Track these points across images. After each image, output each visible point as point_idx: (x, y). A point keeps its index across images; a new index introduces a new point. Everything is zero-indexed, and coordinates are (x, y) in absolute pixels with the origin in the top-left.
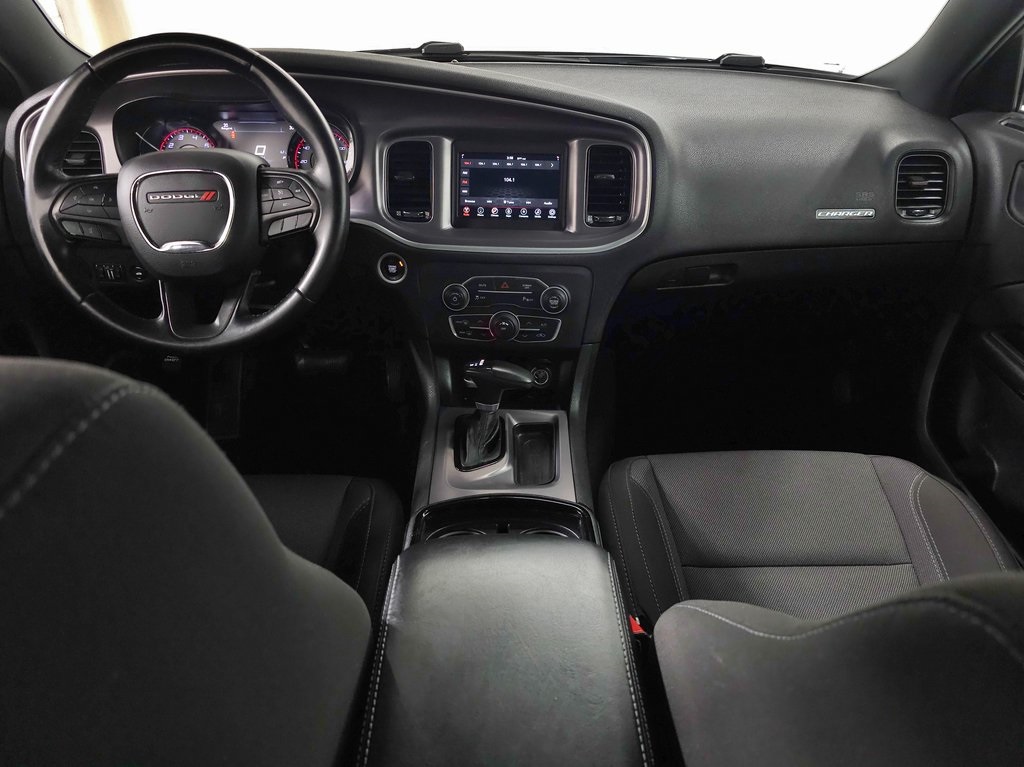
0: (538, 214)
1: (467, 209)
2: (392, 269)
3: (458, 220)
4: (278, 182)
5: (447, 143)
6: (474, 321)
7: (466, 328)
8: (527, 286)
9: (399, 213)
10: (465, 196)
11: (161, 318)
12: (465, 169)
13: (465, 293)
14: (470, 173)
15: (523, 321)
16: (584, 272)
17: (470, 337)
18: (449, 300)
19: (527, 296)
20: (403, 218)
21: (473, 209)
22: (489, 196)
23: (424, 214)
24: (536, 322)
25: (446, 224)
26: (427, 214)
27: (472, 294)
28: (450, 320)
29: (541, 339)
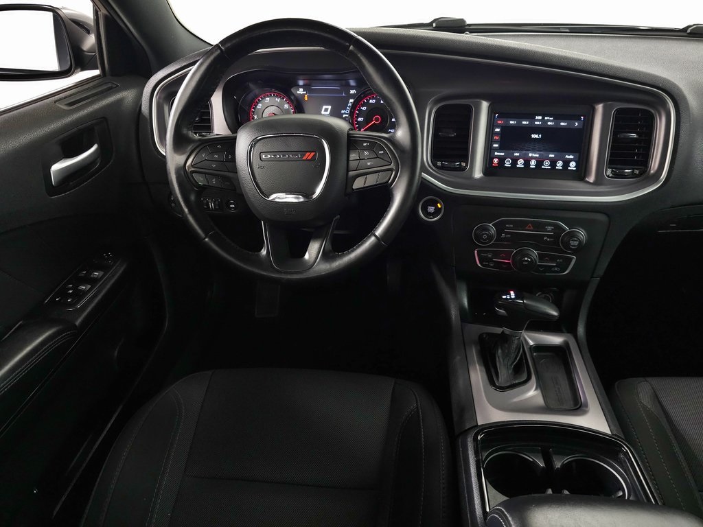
0: (559, 165)
1: (496, 161)
2: (431, 209)
3: (489, 170)
4: (365, 144)
5: (485, 105)
6: (496, 254)
7: (490, 260)
8: (550, 228)
9: (439, 164)
10: (496, 150)
11: (264, 252)
12: (498, 127)
13: (493, 230)
14: (501, 130)
15: (541, 257)
16: (601, 218)
17: (492, 267)
18: (478, 238)
19: (549, 236)
20: (443, 168)
21: (502, 160)
22: (517, 150)
23: (460, 164)
24: (552, 259)
25: (478, 174)
26: (464, 164)
27: (499, 231)
28: (476, 252)
29: (557, 272)
